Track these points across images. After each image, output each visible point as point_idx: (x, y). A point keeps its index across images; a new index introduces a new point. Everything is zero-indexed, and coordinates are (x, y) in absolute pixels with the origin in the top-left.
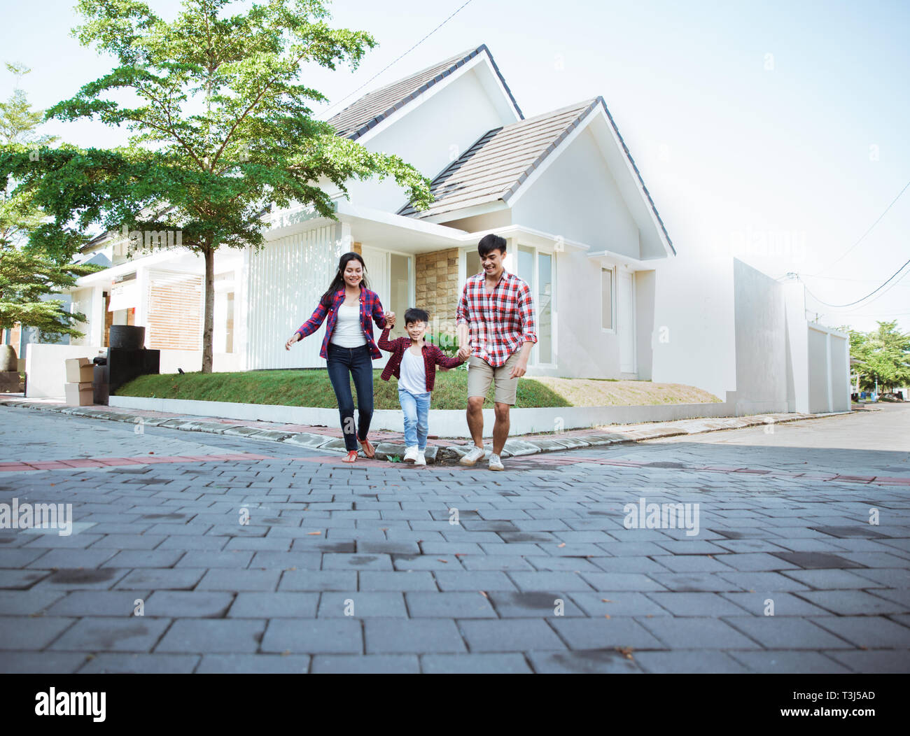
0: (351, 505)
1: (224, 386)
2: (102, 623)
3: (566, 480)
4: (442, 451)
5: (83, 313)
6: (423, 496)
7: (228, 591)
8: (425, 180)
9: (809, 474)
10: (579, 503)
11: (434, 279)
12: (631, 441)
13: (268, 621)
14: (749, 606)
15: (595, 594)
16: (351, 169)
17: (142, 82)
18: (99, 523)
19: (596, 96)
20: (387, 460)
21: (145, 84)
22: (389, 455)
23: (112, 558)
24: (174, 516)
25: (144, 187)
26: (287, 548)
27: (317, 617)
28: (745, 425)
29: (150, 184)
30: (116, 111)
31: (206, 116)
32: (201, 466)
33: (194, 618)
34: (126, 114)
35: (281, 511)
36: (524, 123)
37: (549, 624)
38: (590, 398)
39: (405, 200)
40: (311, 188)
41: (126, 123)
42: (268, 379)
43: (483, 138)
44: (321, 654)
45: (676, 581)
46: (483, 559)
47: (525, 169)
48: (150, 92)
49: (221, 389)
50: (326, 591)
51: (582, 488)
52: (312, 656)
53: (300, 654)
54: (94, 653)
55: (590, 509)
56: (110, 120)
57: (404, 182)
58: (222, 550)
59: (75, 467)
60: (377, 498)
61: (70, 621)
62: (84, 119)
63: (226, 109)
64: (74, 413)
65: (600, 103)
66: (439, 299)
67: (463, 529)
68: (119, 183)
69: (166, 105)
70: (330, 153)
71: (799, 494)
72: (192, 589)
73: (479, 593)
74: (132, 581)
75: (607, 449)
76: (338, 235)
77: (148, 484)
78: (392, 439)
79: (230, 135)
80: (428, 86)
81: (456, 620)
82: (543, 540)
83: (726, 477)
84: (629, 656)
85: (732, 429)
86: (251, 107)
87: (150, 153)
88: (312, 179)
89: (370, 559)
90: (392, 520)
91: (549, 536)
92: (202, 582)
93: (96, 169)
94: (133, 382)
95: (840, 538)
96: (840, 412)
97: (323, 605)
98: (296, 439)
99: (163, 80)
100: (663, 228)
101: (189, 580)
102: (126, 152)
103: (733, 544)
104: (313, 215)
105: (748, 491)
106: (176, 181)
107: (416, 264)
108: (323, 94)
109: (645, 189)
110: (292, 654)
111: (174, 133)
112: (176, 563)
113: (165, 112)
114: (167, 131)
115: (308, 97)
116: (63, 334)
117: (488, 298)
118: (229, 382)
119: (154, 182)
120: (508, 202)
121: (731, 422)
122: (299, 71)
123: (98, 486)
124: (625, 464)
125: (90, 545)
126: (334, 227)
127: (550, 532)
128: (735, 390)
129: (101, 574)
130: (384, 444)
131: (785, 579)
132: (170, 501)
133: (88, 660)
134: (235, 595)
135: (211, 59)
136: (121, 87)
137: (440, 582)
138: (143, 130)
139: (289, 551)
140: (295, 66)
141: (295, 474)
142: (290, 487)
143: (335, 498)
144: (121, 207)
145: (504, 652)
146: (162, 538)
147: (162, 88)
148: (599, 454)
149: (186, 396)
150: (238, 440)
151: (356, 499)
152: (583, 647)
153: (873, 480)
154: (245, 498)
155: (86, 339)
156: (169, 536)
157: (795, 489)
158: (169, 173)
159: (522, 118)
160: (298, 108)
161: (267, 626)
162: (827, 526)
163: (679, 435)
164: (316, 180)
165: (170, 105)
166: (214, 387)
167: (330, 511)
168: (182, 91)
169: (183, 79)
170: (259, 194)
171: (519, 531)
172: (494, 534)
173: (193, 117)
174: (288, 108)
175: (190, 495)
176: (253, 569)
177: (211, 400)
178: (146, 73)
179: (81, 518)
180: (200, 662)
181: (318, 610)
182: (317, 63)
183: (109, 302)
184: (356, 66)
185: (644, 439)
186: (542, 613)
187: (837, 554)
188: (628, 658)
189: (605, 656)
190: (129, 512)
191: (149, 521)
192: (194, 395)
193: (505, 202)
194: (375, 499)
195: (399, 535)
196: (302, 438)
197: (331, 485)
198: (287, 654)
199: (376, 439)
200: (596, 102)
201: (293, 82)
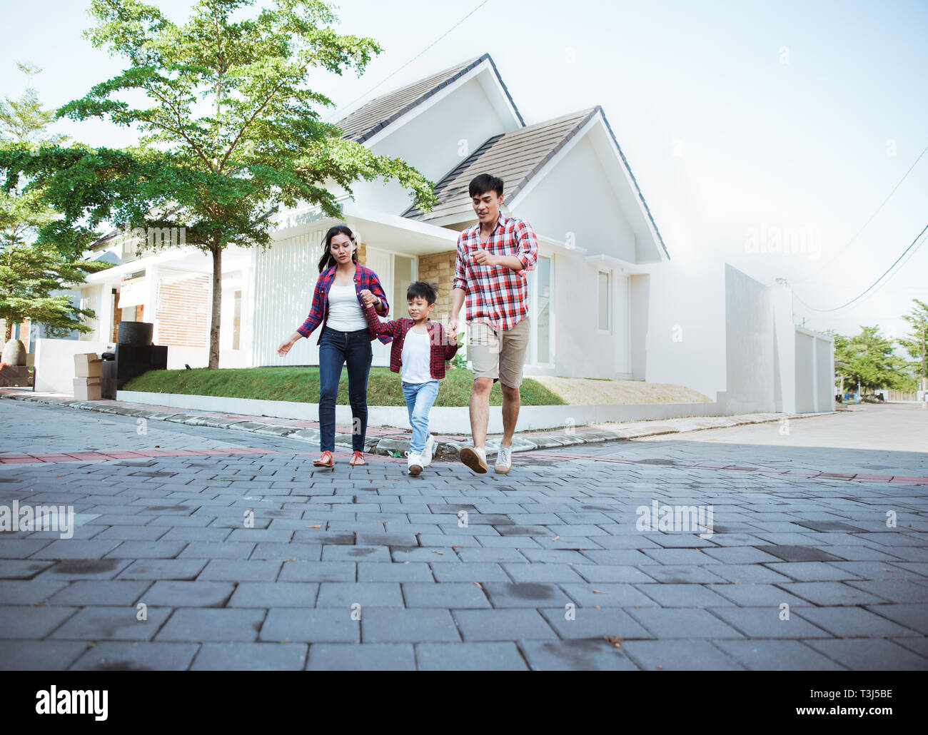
0: (351, 498)
1: (230, 382)
2: (104, 612)
3: (561, 476)
4: (442, 446)
5: (92, 309)
6: (422, 490)
7: (229, 581)
8: (429, 183)
9: (793, 471)
10: (573, 498)
11: (436, 280)
12: (623, 439)
13: (267, 610)
14: (733, 598)
15: (587, 585)
16: (356, 170)
17: (152, 84)
18: (104, 515)
19: (595, 105)
20: (388, 455)
21: (155, 86)
22: (390, 450)
23: (115, 549)
24: (179, 508)
25: (153, 186)
26: (288, 539)
27: (315, 607)
28: (735, 424)
29: (159, 183)
30: (126, 112)
31: (215, 118)
32: (206, 459)
33: (194, 608)
34: (136, 115)
35: (283, 504)
36: (526, 130)
37: (542, 615)
38: (586, 397)
39: (409, 202)
40: (318, 190)
41: (136, 123)
42: (273, 376)
43: (486, 144)
44: (319, 642)
45: (664, 573)
46: (478, 551)
47: (525, 174)
48: (160, 93)
49: (227, 385)
50: (326, 581)
51: (578, 484)
52: (310, 645)
53: (298, 642)
54: (95, 641)
55: (583, 503)
56: (120, 120)
57: (408, 184)
58: (224, 541)
59: (81, 460)
60: (377, 491)
61: (73, 610)
62: (94, 119)
63: (235, 112)
64: (82, 407)
65: (599, 111)
68: (129, 182)
69: (176, 107)
70: (336, 155)
71: (784, 490)
72: (194, 579)
73: (473, 584)
74: (134, 571)
75: (602, 446)
77: (158, 472)
78: (393, 435)
79: (238, 137)
81: (451, 610)
82: (538, 533)
83: (715, 474)
84: (618, 645)
85: (722, 427)
86: (260, 110)
87: (160, 154)
88: (319, 180)
89: (368, 551)
90: (391, 513)
91: (543, 529)
92: (203, 572)
93: (106, 168)
94: (141, 377)
95: (821, 532)
96: (824, 412)
97: (321, 595)
98: (299, 434)
99: (173, 82)
100: (658, 234)
101: (191, 570)
102: (136, 152)
103: (722, 538)
104: (320, 215)
105: (736, 488)
106: (185, 181)
107: (419, 266)
108: (330, 99)
109: (640, 195)
110: (291, 642)
111: (183, 134)
112: (178, 555)
113: (175, 113)
114: (176, 132)
115: (315, 101)
116: (72, 329)
118: (235, 378)
119: (163, 182)
120: (509, 206)
121: (721, 421)
122: (307, 76)
123: (104, 479)
124: (618, 461)
125: (94, 536)
127: (545, 525)
128: (725, 390)
129: (103, 565)
130: (386, 440)
131: (770, 571)
132: (176, 493)
134: (236, 586)
135: (221, 62)
136: (131, 88)
137: (437, 574)
138: (153, 130)
139: (290, 543)
140: (303, 71)
141: (298, 468)
142: (292, 480)
143: (337, 492)
144: (130, 205)
145: (497, 641)
146: (166, 529)
147: (172, 90)
148: (594, 451)
149: (192, 392)
150: (243, 435)
151: (357, 493)
152: (573, 636)
153: (854, 477)
154: (248, 491)
155: (95, 334)
156: (172, 528)
157: (780, 485)
158: (178, 173)
159: (524, 125)
160: (305, 111)
161: (266, 615)
162: (809, 521)
163: (672, 432)
164: (322, 182)
165: (180, 107)
166: (219, 383)
167: (331, 504)
168: (192, 93)
169: (193, 81)
170: (267, 195)
171: (514, 524)
172: (491, 527)
173: (202, 119)
174: (296, 112)
175: (194, 488)
176: (254, 560)
177: (217, 396)
178: (156, 74)
179: (85, 510)
180: (199, 651)
181: (316, 601)
182: (324, 68)
183: (119, 298)
184: (361, 71)
185: (637, 437)
186: (536, 603)
187: (818, 547)
188: (617, 647)
189: (594, 644)
190: (133, 504)
191: (153, 513)
192: (200, 390)
193: (506, 206)
194: (375, 492)
195: (398, 528)
196: (305, 433)
197: (333, 479)
198: (285, 642)
199: (377, 435)
200: (595, 111)
201: (300, 87)
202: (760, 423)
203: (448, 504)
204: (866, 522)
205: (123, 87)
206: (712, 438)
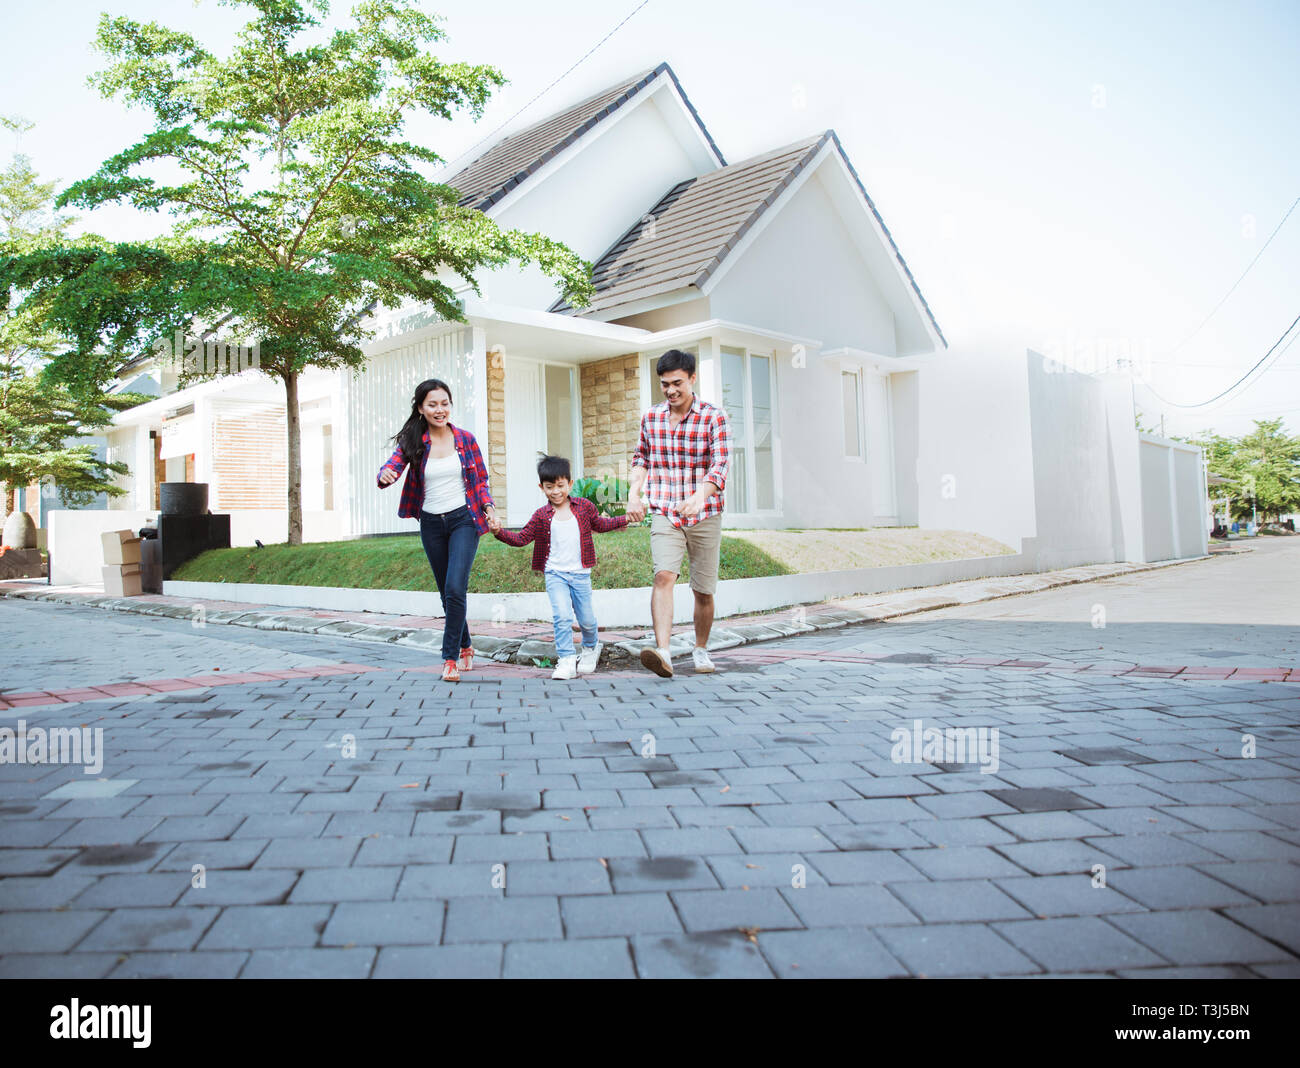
0: (467, 738)
1: (317, 564)
2: (140, 917)
3: (763, 689)
4: (608, 648)
5: (123, 462)
6: (565, 722)
7: (292, 869)
8: (584, 264)
9: (1098, 665)
10: (767, 725)
11: (606, 398)
12: (873, 621)
13: (335, 905)
14: (926, 869)
15: (743, 857)
16: (478, 255)
17: (186, 150)
18: (142, 780)
19: (824, 129)
20: (533, 664)
21: (191, 153)
22: (536, 657)
23: (154, 829)
24: (239, 765)
25: (196, 294)
26: (373, 806)
27: (394, 899)
28: (1047, 585)
29: (204, 289)
30: (152, 191)
31: (277, 191)
32: (281, 686)
33: (247, 905)
34: (167, 195)
35: (376, 753)
36: (727, 171)
37: (671, 900)
38: (823, 560)
39: (556, 294)
40: (428, 283)
41: (167, 206)
42: (377, 554)
43: (669, 195)
44: (390, 945)
45: (852, 835)
46: (616, 813)
47: (725, 239)
48: (198, 162)
49: (314, 568)
50: (412, 864)
51: (782, 701)
52: (379, 948)
53: (366, 946)
54: (127, 953)
55: (779, 733)
56: (145, 203)
57: (552, 270)
58: (292, 812)
59: (114, 696)
60: (504, 726)
61: (101, 914)
62: (110, 205)
63: (304, 180)
64: (116, 607)
65: (831, 138)
66: (614, 425)
67: (605, 770)
68: (161, 291)
69: (221, 179)
70: (447, 235)
71: (1071, 698)
72: (249, 867)
73: (597, 860)
74: (177, 860)
75: (840, 634)
76: (468, 346)
77: (208, 719)
78: (542, 634)
79: (311, 214)
80: (588, 126)
81: (559, 898)
82: (704, 782)
83: (981, 675)
84: (753, 938)
85: (1026, 592)
86: (339, 175)
87: (203, 244)
88: (429, 269)
89: (474, 819)
90: (516, 759)
91: (713, 776)
92: (262, 857)
93: (130, 271)
94: (195, 560)
95: (1089, 765)
96: (1191, 557)
97: (403, 883)
98: (412, 638)
99: (215, 145)
100: (928, 311)
101: (245, 854)
102: (170, 244)
103: (946, 780)
104: (432, 319)
105: (1004, 697)
106: (240, 283)
107: (582, 378)
108: (436, 153)
109: (899, 256)
110: (357, 946)
111: (234, 216)
112: (232, 834)
113: (220, 188)
114: (223, 213)
115: (417, 158)
116: (97, 492)
117: (673, 436)
118: (324, 557)
119: (210, 287)
120: (703, 288)
121: (1027, 582)
122: (402, 124)
123: (143, 725)
124: (853, 659)
125: (129, 813)
126: (462, 334)
127: (717, 770)
128: (1034, 535)
129: (140, 852)
130: (530, 643)
131: (994, 827)
132: (237, 742)
133: (120, 962)
134: (300, 874)
135: (282, 108)
136: (157, 158)
137: (554, 848)
138: (191, 214)
139: (375, 810)
140: (396, 117)
141: (403, 694)
142: (393, 714)
143: (450, 730)
144: (165, 325)
145: (606, 937)
146: (220, 798)
147: (214, 156)
148: (824, 644)
149: (267, 579)
150: (334, 642)
151: (477, 730)
152: (703, 928)
153: (1180, 672)
154: (332, 734)
155: (130, 498)
156: (228, 795)
157: (1068, 690)
158: (230, 273)
159: (724, 163)
160: (403, 173)
161: (332, 912)
162: (1080, 748)
163: (948, 606)
164: (433, 271)
165: (227, 179)
166: (304, 565)
167: (439, 749)
168: (242, 158)
169: (242, 142)
170: (358, 292)
171: (676, 769)
172: (643, 774)
173: (259, 193)
174: (390, 174)
175: (261, 733)
176: (326, 837)
177: (301, 584)
178: (191, 137)
179: (119, 773)
180: (247, 961)
181: (397, 890)
182: (425, 112)
183: (161, 445)
184: (479, 113)
185: (895, 616)
186: (668, 885)
187: (1075, 790)
188: (752, 942)
189: (724, 938)
190: (181, 761)
191: (205, 774)
192: (277, 577)
193: (699, 288)
194: (501, 728)
195: (521, 785)
196: (421, 637)
197: (448, 709)
198: (351, 947)
199: (520, 635)
200: (825, 138)
201: (394, 139)
202: (1086, 581)
203: (595, 742)
204: (1158, 747)
205: (145, 158)
206: (1004, 612)
